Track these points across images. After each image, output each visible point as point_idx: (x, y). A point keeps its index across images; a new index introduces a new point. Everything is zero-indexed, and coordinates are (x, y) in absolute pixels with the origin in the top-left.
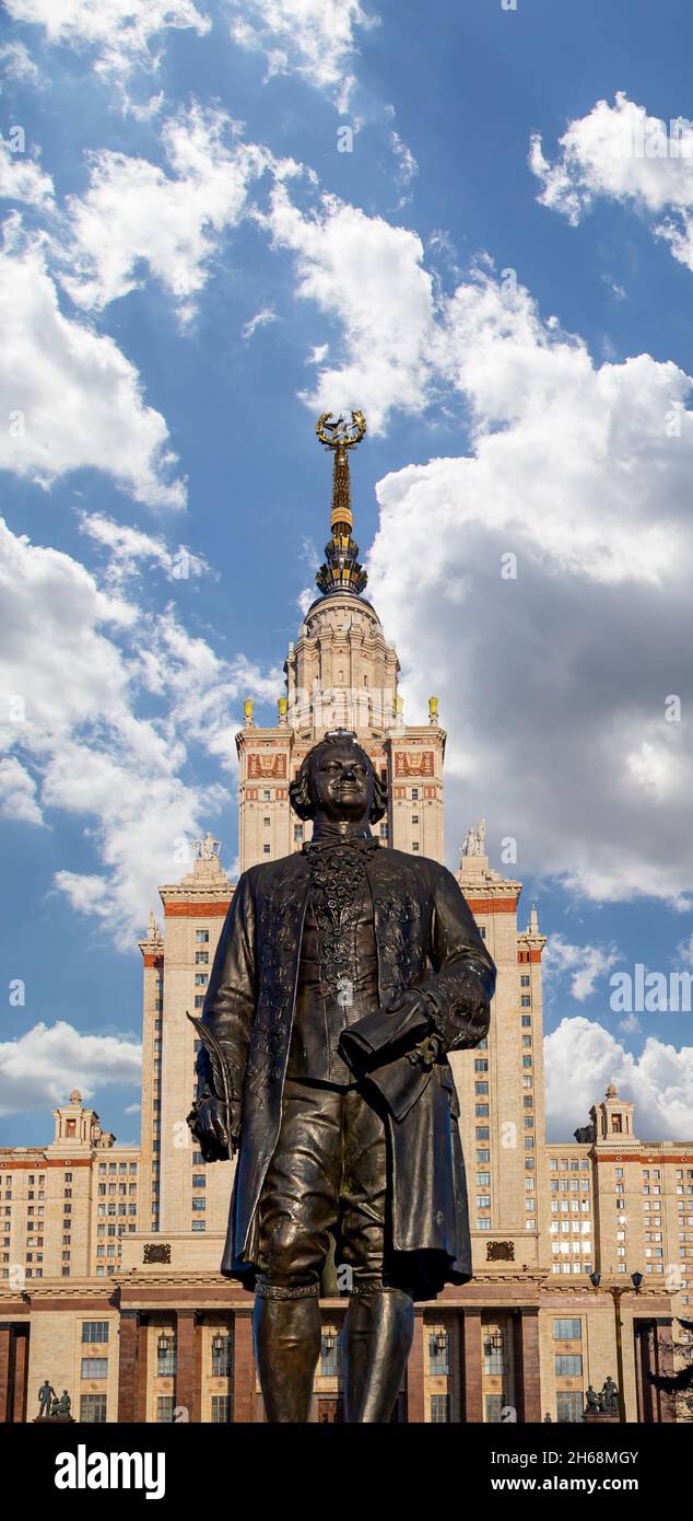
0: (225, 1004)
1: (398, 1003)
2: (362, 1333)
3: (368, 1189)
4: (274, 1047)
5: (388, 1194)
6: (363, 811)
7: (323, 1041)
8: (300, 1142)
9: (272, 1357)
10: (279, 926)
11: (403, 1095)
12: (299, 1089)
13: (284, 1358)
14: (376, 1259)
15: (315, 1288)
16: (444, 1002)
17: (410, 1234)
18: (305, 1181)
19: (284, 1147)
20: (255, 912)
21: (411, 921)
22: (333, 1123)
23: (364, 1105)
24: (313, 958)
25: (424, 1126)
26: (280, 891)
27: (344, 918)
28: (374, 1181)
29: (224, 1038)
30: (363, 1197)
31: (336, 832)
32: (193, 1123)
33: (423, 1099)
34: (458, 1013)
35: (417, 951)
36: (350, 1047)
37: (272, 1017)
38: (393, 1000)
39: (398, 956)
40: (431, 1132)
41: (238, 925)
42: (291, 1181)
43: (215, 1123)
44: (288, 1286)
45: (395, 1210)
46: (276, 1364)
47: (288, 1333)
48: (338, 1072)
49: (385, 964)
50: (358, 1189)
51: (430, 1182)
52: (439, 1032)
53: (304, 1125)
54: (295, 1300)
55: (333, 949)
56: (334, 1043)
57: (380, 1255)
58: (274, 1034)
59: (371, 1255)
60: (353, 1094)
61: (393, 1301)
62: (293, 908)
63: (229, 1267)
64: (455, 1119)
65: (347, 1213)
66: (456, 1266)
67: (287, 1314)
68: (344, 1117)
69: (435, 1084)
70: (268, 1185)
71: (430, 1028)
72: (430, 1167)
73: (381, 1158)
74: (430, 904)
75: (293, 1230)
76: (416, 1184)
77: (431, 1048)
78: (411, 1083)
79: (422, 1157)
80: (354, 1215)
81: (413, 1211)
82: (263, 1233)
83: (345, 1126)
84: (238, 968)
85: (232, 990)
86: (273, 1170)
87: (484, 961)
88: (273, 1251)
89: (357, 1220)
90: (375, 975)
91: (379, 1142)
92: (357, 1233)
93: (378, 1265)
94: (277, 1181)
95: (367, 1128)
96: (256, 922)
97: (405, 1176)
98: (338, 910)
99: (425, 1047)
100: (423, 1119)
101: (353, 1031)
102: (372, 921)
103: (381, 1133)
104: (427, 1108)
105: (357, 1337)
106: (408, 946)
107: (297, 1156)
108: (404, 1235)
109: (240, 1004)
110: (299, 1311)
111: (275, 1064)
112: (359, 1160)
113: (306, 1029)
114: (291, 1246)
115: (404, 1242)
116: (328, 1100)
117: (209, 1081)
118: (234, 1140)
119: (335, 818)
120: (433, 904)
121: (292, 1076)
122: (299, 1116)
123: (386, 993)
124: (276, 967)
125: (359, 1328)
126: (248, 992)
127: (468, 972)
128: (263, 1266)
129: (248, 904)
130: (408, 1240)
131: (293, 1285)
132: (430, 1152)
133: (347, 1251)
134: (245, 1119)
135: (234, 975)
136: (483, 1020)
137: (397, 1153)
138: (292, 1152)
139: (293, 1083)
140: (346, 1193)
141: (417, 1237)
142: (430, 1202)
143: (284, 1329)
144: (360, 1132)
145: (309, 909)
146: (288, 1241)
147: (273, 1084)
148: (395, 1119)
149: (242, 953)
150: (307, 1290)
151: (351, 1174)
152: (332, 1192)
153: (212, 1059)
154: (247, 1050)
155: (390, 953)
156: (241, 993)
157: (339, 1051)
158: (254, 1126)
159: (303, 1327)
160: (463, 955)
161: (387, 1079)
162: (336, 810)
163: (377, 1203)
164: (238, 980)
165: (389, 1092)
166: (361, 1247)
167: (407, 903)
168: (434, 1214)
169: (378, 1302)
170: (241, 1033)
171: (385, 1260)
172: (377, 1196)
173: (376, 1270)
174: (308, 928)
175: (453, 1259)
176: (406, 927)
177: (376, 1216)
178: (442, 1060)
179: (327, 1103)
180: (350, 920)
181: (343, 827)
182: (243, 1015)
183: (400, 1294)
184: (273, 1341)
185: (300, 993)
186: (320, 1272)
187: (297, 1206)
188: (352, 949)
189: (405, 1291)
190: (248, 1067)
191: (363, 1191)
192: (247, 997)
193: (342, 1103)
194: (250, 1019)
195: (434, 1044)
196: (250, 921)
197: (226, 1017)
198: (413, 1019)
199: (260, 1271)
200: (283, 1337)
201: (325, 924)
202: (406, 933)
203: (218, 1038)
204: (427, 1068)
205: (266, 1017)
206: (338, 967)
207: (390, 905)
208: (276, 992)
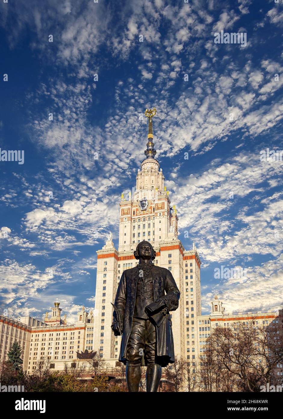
0: (119, 301)
1: (158, 300)
2: (150, 374)
3: (152, 342)
4: (130, 310)
5: (156, 343)
6: (150, 257)
7: (141, 309)
8: (136, 332)
9: (130, 379)
10: (131, 283)
11: (159, 321)
12: (136, 320)
13: (133, 380)
14: (153, 358)
15: (140, 364)
16: (168, 300)
17: (161, 352)
18: (137, 340)
19: (132, 333)
20: (126, 280)
21: (161, 282)
22: (144, 327)
23: (150, 323)
24: (139, 290)
25: (164, 328)
26: (132, 275)
27: (146, 281)
28: (153, 340)
29: (119, 308)
30: (150, 344)
31: (144, 262)
32: (112, 327)
33: (164, 322)
34: (171, 303)
35: (162, 289)
36: (147, 310)
37: (130, 304)
38: (157, 300)
39: (158, 290)
40: (165, 329)
41: (122, 283)
42: (134, 340)
43: (117, 327)
44: (133, 364)
45: (157, 347)
46: (131, 381)
47: (134, 374)
48: (145, 316)
49: (155, 292)
50: (149, 342)
51: (165, 341)
52: (167, 307)
53: (137, 328)
54: (135, 367)
55: (144, 288)
56: (144, 309)
57: (154, 357)
58: (130, 307)
59: (152, 357)
60: (148, 321)
61: (157, 367)
62: (135, 279)
63: (120, 359)
64: (171, 326)
65: (147, 347)
66: (171, 359)
67: (133, 370)
68: (146, 326)
69: (166, 319)
70: (129, 341)
71: (165, 306)
72: (165, 337)
73: (154, 335)
74: (165, 278)
75: (135, 351)
76: (162, 341)
77: (165, 310)
78: (161, 318)
79: (164, 335)
80: (148, 348)
81: (161, 347)
82: (128, 352)
83: (146, 328)
84: (122, 293)
85: (121, 297)
86: (130, 338)
87: (177, 291)
88: (130, 356)
89: (149, 349)
90: (153, 294)
91: (154, 331)
92: (149, 352)
93: (154, 359)
94: (131, 340)
95: (151, 328)
96: (126, 282)
97: (160, 339)
98: (145, 279)
99: (163, 311)
100: (164, 326)
101: (148, 307)
102: (152, 282)
103: (154, 330)
104: (165, 324)
105: (149, 375)
106: (160, 288)
107: (136, 335)
108: (159, 353)
109: (123, 301)
110: (136, 369)
111: (131, 314)
112: (150, 336)
113: (138, 306)
114: (134, 355)
115: (159, 354)
116: (142, 322)
117: (116, 318)
118: (121, 331)
119: (144, 259)
120: (166, 278)
121: (134, 317)
122: (136, 326)
123: (156, 298)
124: (131, 292)
125: (149, 373)
126: (125, 298)
127: (174, 294)
128: (128, 359)
129: (125, 278)
130: (160, 354)
131: (135, 364)
132: (165, 334)
133: (147, 356)
134: (124, 326)
135: (121, 294)
136: (177, 304)
137: (158, 334)
138: (135, 334)
139: (135, 318)
140: (146, 343)
141: (162, 353)
142: (165, 345)
143: (133, 373)
144: (150, 329)
145: (138, 280)
146: (134, 354)
147: (130, 318)
148: (157, 326)
149: (123, 289)
150: (138, 365)
151: (148, 339)
152: (143, 343)
153: (117, 313)
154: (124, 311)
155: (156, 289)
156: (123, 298)
157: (145, 311)
158: (126, 328)
159: (137, 373)
160: (173, 290)
161: (156, 317)
162: (144, 257)
163: (154, 345)
164: (123, 295)
165: (156, 320)
166: (150, 355)
167: (160, 278)
168: (166, 348)
169: (154, 367)
170: (123, 307)
171: (155, 358)
172: (153, 344)
173: (153, 360)
174: (138, 284)
175: (171, 358)
176: (160, 283)
177: (153, 348)
178: (168, 313)
179: (142, 323)
180: (147, 282)
181: (146, 261)
182: (123, 303)
183: (159, 366)
184: (130, 376)
185: (136, 298)
186: (141, 361)
187: (136, 346)
188: (148, 288)
189: (160, 365)
190: (125, 315)
191: (150, 342)
192: (124, 299)
193: (146, 323)
194: (125, 304)
195: (166, 310)
196: (125, 282)
197: (120, 304)
198: (161, 304)
199: (127, 360)
200: (132, 375)
201: (142, 283)
202: (160, 285)
203: (118, 308)
204: (165, 315)
205: (129, 303)
206: (145, 292)
207: (156, 278)
208: (131, 298)
